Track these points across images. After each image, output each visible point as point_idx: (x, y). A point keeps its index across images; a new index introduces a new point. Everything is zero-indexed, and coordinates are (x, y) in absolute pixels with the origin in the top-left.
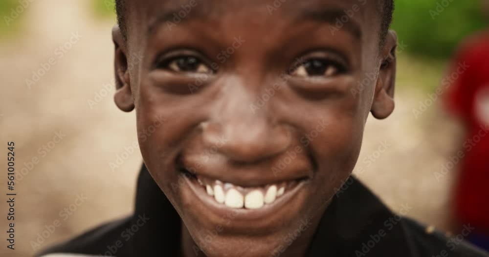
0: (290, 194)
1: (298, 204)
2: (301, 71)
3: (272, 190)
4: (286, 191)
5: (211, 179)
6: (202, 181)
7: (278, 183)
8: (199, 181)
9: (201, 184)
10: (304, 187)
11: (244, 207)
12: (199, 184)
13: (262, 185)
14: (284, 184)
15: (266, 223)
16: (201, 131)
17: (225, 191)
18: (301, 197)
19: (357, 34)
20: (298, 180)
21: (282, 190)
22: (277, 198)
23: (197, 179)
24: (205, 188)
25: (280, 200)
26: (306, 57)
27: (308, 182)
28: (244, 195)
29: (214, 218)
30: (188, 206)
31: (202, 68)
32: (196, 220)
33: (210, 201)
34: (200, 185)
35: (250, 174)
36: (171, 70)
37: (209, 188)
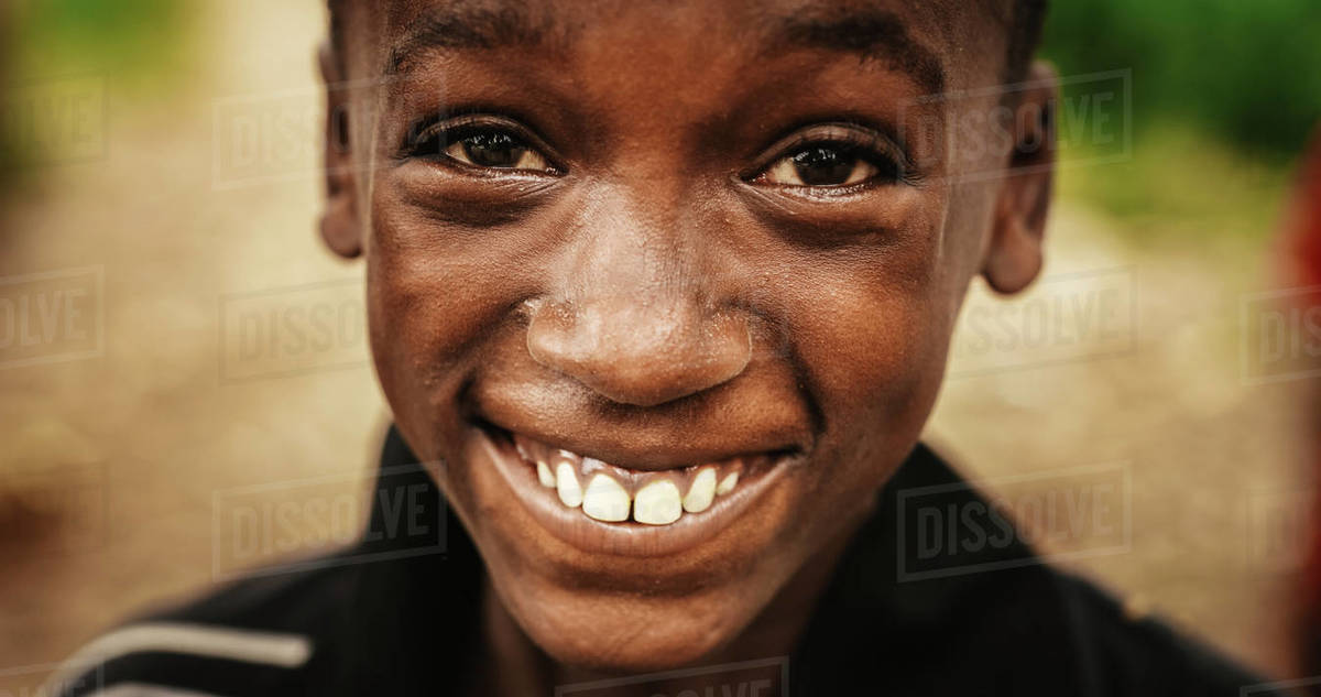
0: (754, 489)
1: (772, 516)
2: (786, 172)
3: (705, 481)
4: (741, 481)
5: (551, 445)
6: (528, 449)
7: (720, 460)
8: (520, 449)
9: (525, 457)
10: (789, 473)
11: (631, 520)
12: (519, 456)
13: (681, 465)
14: (738, 465)
15: (689, 562)
16: (524, 320)
17: (584, 478)
18: (780, 499)
19: (932, 80)
20: (774, 456)
21: (731, 480)
22: (717, 498)
23: (513, 444)
24: (534, 468)
25: (725, 505)
26: (795, 139)
27: (800, 460)
28: (632, 489)
29: (553, 547)
30: (491, 512)
31: (529, 160)
32: (510, 551)
33: (544, 504)
34: (521, 461)
35: (649, 437)
36: (451, 164)
37: (542, 468)
